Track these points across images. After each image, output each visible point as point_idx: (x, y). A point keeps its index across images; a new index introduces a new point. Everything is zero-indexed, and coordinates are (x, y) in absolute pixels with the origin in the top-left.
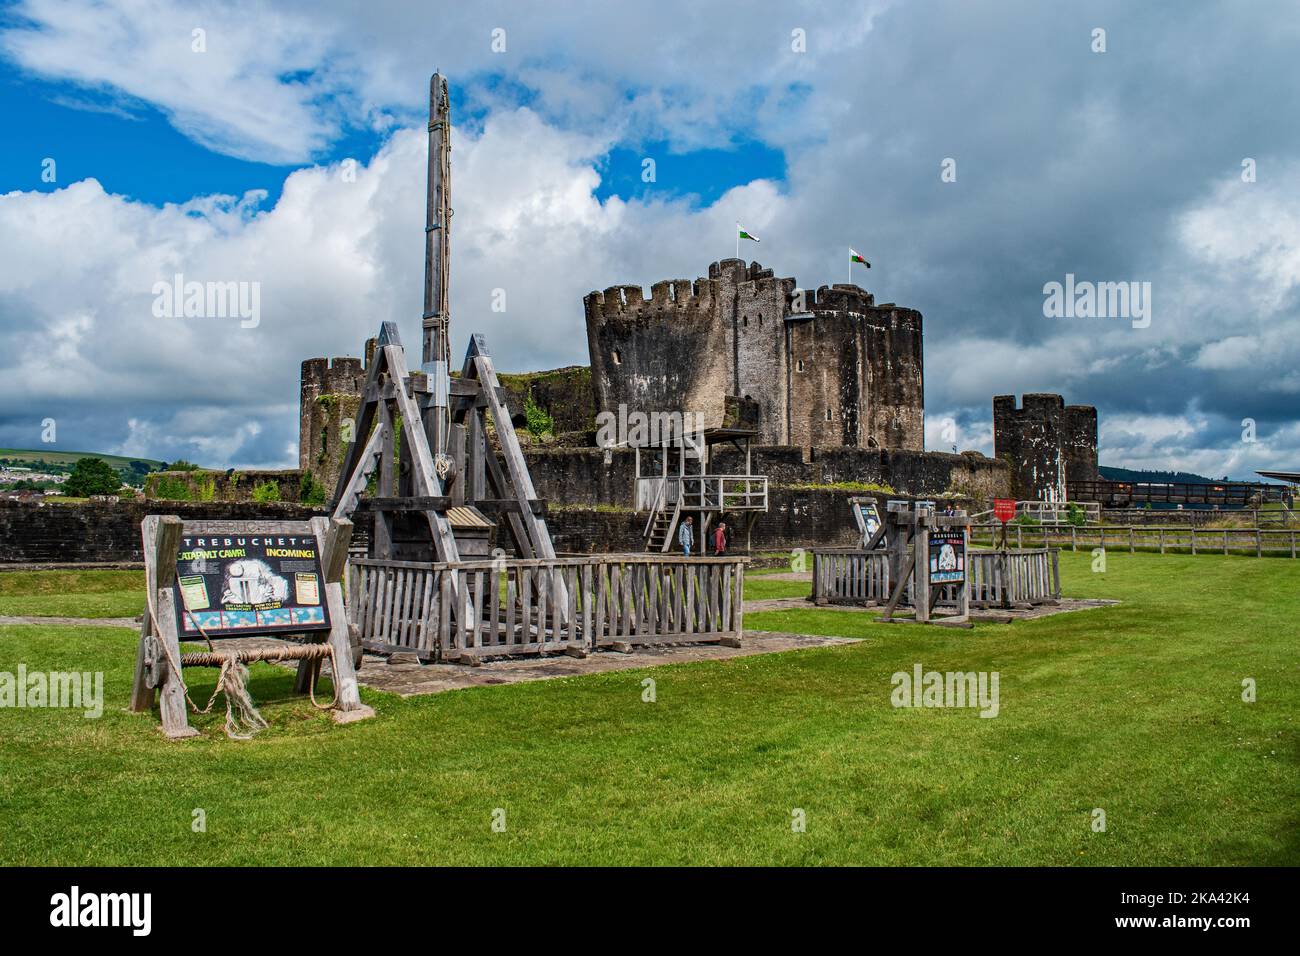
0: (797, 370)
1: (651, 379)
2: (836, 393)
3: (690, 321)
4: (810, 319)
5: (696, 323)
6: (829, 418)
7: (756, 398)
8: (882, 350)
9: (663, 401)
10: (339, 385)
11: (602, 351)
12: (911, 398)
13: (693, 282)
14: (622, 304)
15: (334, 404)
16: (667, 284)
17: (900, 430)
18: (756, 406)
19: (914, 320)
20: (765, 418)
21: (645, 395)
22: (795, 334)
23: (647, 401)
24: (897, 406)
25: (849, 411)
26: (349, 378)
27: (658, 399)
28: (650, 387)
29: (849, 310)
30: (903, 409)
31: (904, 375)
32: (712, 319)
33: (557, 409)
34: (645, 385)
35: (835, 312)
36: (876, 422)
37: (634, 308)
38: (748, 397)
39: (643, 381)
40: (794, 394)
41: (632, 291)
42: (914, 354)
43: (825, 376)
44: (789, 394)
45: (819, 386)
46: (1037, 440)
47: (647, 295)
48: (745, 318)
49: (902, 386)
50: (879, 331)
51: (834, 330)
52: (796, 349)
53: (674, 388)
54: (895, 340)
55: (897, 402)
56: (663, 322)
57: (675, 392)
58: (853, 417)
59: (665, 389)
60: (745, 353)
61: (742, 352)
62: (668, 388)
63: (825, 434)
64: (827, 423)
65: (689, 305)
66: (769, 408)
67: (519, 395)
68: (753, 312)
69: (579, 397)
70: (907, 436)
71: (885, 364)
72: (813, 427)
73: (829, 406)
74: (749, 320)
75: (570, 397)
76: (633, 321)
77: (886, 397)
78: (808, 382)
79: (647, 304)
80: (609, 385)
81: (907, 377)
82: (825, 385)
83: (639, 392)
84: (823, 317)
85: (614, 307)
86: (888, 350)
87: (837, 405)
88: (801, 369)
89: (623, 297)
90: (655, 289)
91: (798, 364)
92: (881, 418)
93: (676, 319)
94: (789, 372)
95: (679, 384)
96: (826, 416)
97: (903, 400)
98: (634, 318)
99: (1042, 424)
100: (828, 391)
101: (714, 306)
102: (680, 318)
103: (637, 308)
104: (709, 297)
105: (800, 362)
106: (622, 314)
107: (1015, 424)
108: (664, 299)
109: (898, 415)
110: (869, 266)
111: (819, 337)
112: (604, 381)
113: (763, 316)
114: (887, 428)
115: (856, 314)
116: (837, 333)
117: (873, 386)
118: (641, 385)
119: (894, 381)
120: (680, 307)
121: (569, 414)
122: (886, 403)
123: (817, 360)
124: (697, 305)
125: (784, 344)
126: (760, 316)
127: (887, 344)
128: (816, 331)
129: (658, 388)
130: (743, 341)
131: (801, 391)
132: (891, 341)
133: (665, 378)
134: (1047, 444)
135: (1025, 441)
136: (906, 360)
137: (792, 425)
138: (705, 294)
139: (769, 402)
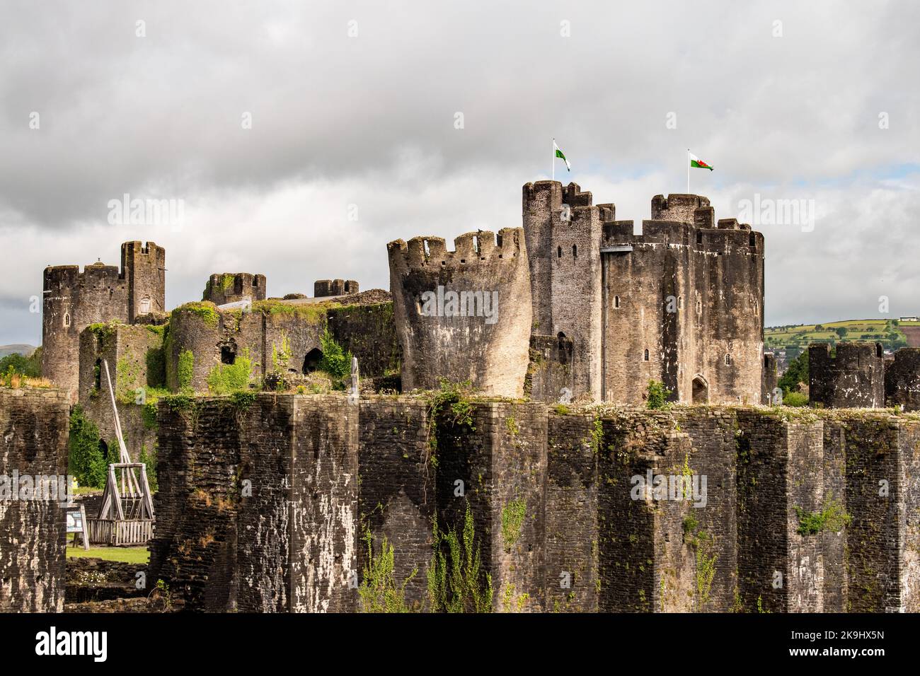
0: (614, 307)
1: (454, 330)
2: (654, 332)
3: (493, 272)
4: (628, 252)
5: (499, 275)
6: (647, 358)
7: (569, 337)
8: (713, 278)
9: (466, 352)
10: (92, 299)
11: (406, 301)
12: (747, 331)
13: (496, 233)
14: (426, 255)
15: (109, 335)
16: (470, 236)
17: (733, 367)
18: (570, 345)
19: (752, 243)
20: (578, 358)
21: (448, 346)
22: (611, 267)
23: (450, 352)
24: (729, 340)
25: (668, 351)
26: (105, 290)
27: (461, 350)
28: (454, 338)
29: (670, 241)
30: (736, 343)
31: (739, 305)
32: (515, 269)
33: (355, 344)
34: (449, 337)
35: (654, 245)
36: (706, 358)
37: (437, 261)
38: (561, 335)
39: (446, 332)
40: (610, 332)
41: (437, 243)
42: (750, 282)
43: (643, 313)
44: (604, 333)
45: (636, 324)
46: (850, 390)
47: (450, 247)
48: (560, 249)
49: (735, 318)
50: (711, 257)
51: (653, 264)
52: (612, 284)
53: (477, 339)
54: (728, 267)
55: (729, 335)
56: (467, 275)
57: (478, 343)
58: (673, 357)
59: (468, 340)
60: (559, 286)
61: (556, 285)
62: (471, 339)
63: (641, 375)
64: (645, 364)
65: (492, 257)
66: (582, 347)
67: (314, 327)
68: (567, 243)
69: (380, 334)
70: (741, 373)
71: (716, 293)
72: (629, 368)
73: (647, 346)
74: (563, 250)
75: (370, 333)
76: (436, 273)
77: (717, 330)
78: (624, 319)
79: (451, 255)
80: (413, 334)
81: (742, 307)
82: (642, 323)
83: (443, 343)
84: (642, 251)
85: (418, 258)
86: (720, 278)
87: (656, 345)
88: (617, 306)
89: (427, 249)
90: (459, 241)
91: (614, 299)
92: (711, 353)
93: (479, 270)
94: (604, 308)
95: (482, 336)
96: (643, 357)
97: (736, 333)
98: (437, 270)
99: (856, 373)
100: (646, 330)
101: (518, 255)
102: (483, 270)
103: (440, 260)
104: (513, 247)
105: (617, 298)
106: (426, 266)
107: (828, 373)
108: (467, 252)
109: (731, 350)
110: (712, 170)
111: (637, 271)
112: (408, 330)
113: (578, 248)
114: (718, 365)
115: (678, 246)
116: (656, 267)
117: (702, 319)
118: (444, 336)
119: (727, 313)
120: (483, 259)
121: (369, 350)
122: (717, 337)
123: (634, 296)
124: (501, 256)
125: (600, 277)
126: (575, 247)
127: (720, 271)
128: (633, 266)
129: (461, 339)
130: (557, 274)
131: (617, 329)
132: (724, 268)
133: (468, 330)
134: (860, 395)
135: (839, 390)
136: (741, 289)
137: (607, 365)
138: (508, 244)
139: (583, 340)
